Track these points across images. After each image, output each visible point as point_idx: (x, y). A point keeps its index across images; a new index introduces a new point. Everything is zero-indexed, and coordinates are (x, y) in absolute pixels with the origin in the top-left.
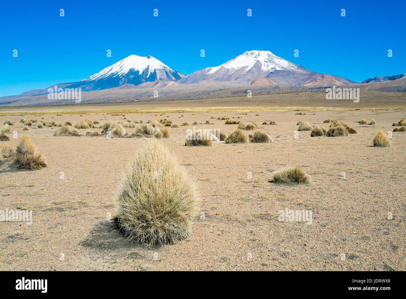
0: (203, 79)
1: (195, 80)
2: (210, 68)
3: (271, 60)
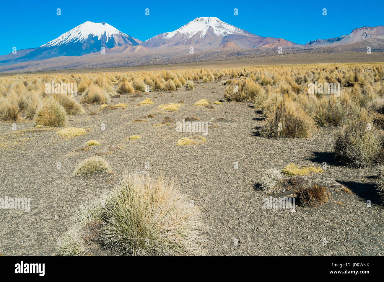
0: (164, 43)
1: (156, 45)
2: (167, 33)
3: (221, 26)
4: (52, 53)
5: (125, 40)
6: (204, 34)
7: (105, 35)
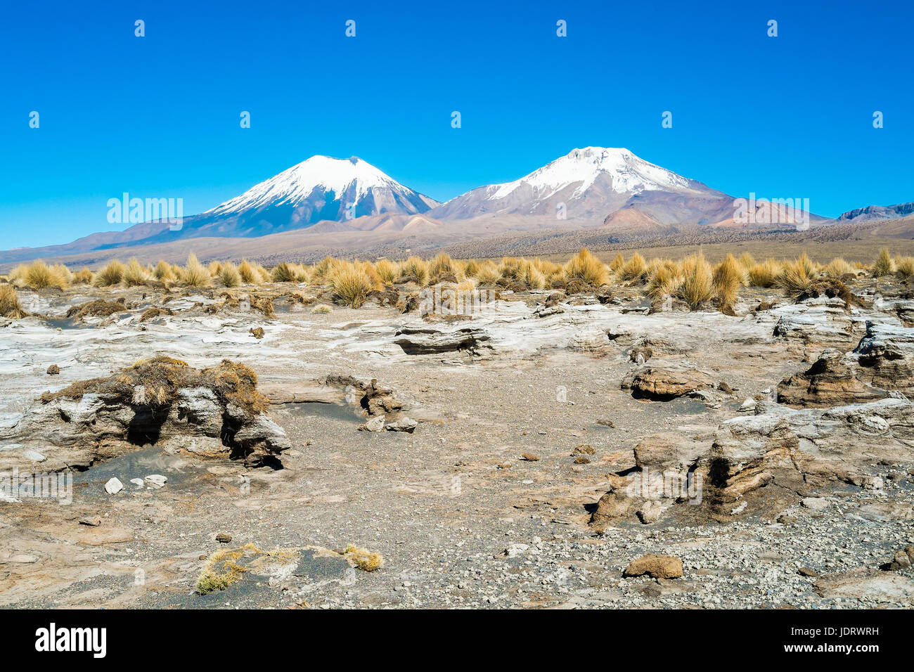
0: (484, 211)
1: (465, 213)
2: (497, 186)
3: (632, 169)
4: (222, 229)
5: (399, 202)
6: (583, 189)
7: (353, 187)
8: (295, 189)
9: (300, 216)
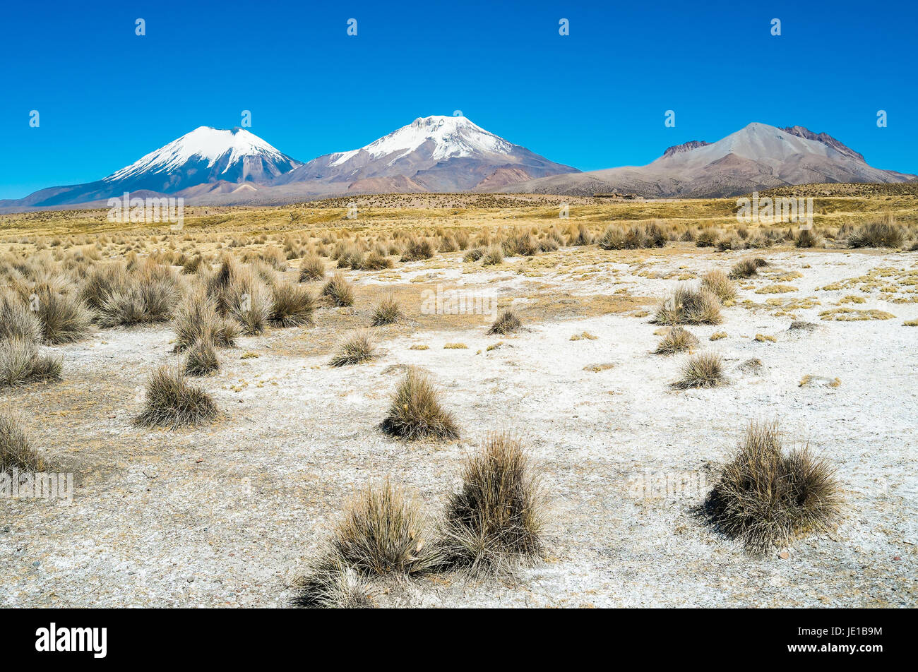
0: (319, 177)
8: (175, 158)
9: (170, 183)
